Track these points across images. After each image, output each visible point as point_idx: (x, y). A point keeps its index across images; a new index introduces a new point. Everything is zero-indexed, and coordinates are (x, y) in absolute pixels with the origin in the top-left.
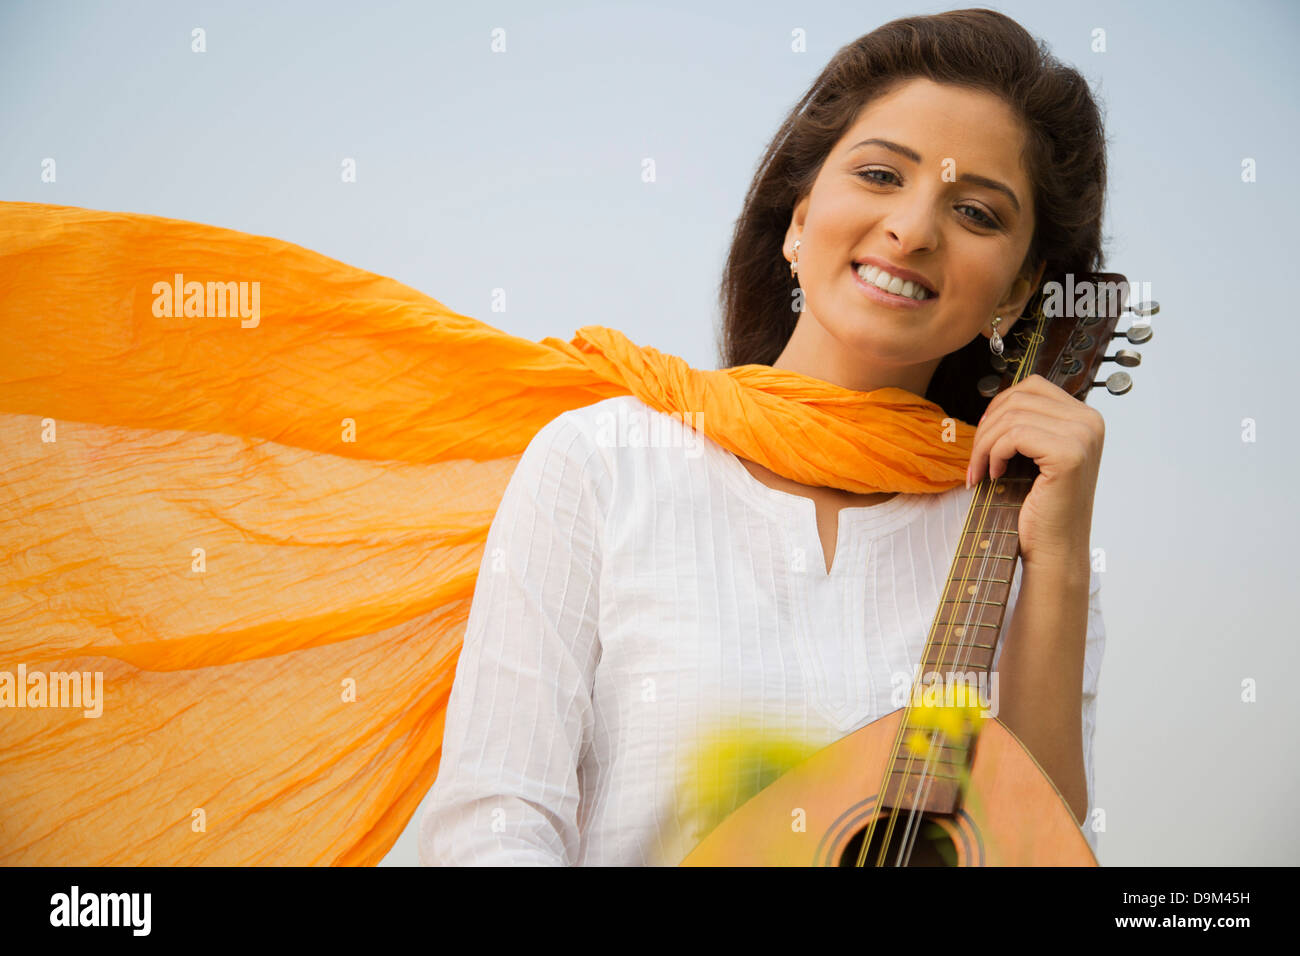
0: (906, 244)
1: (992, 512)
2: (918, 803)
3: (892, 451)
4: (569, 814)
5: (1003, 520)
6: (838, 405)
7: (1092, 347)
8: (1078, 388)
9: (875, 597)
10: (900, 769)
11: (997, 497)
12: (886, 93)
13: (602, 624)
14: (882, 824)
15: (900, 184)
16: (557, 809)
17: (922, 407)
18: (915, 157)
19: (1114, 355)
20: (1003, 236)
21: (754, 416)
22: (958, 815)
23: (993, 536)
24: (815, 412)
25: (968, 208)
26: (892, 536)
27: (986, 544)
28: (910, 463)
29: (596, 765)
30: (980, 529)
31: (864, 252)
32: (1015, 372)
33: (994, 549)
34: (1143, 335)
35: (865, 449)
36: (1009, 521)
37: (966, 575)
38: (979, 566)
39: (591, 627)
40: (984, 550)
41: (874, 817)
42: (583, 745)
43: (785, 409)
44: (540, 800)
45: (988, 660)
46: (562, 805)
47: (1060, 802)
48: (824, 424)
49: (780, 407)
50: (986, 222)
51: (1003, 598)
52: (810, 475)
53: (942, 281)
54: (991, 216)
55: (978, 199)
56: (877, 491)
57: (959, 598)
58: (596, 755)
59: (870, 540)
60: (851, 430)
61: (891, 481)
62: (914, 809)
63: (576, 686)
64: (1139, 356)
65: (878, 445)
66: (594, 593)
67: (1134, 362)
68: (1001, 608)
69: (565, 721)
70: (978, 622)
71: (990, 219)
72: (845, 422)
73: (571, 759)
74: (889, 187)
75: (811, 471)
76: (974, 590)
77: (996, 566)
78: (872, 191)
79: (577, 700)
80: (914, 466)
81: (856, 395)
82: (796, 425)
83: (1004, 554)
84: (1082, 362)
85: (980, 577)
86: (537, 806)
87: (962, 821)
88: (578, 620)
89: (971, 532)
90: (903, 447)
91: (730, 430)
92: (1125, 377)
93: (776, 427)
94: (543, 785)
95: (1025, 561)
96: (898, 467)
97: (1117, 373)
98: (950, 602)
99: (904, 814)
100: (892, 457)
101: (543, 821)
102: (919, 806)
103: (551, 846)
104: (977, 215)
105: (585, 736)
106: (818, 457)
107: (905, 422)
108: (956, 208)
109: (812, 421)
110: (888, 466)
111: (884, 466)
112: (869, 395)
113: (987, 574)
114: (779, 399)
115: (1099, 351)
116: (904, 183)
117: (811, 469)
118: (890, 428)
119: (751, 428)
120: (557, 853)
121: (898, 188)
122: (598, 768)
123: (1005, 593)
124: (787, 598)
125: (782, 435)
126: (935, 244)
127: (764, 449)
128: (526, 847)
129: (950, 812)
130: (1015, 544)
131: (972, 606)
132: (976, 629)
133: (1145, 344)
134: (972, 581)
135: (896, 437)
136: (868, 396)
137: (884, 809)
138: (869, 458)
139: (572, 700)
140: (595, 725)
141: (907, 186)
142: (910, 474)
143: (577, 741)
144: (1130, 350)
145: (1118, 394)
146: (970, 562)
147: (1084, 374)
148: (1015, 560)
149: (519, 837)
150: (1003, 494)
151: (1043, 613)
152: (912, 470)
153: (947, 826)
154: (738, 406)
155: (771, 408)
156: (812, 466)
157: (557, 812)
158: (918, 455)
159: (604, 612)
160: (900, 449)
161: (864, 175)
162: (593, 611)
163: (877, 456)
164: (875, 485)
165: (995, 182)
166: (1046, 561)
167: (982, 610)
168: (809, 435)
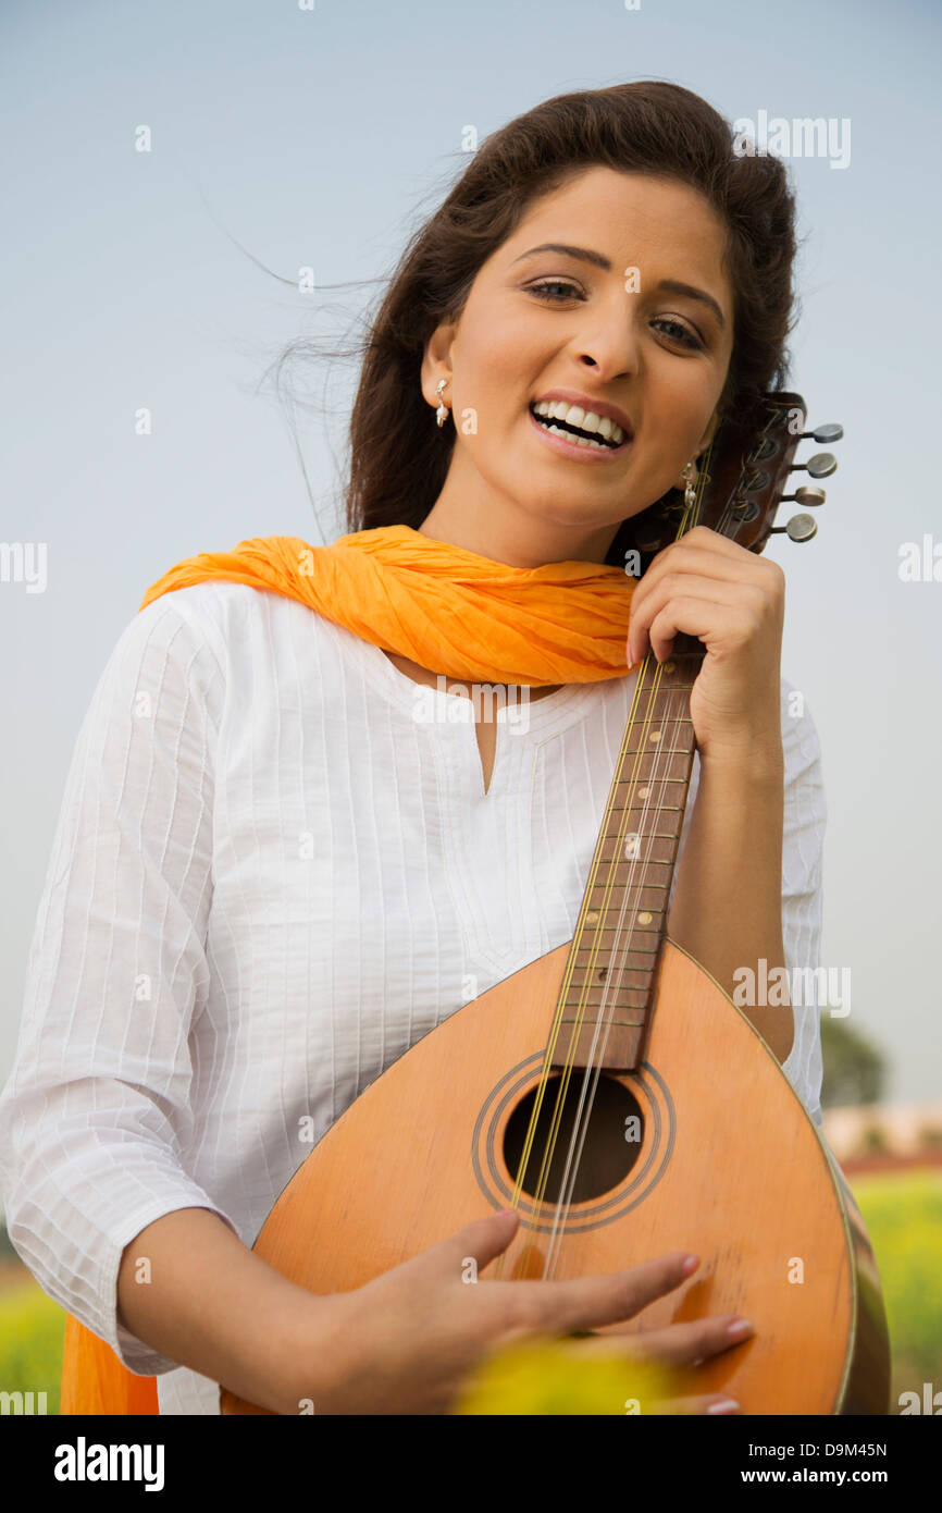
0: (607, 369)
1: (662, 697)
2: (594, 1059)
3: (566, 637)
4: (180, 1094)
5: (675, 706)
6: (498, 587)
7: (768, 485)
8: (753, 538)
9: (544, 815)
10: (570, 1019)
11: (667, 677)
12: (555, 188)
13: (216, 863)
14: (553, 1085)
15: (582, 297)
16: (164, 1090)
17: (601, 577)
18: (603, 263)
19: (793, 493)
20: (705, 358)
21: (399, 597)
22: (642, 1068)
23: (664, 725)
24: (471, 594)
25: (665, 323)
26: (562, 736)
27: (657, 737)
28: (589, 650)
29: (211, 1030)
30: (649, 719)
31: (547, 385)
32: (679, 521)
33: (667, 742)
34: (825, 468)
35: (532, 636)
36: (681, 708)
37: (635, 776)
38: (649, 763)
39: (203, 866)
40: (655, 744)
41: (544, 1077)
42: (197, 1005)
43: (433, 590)
44: (143, 1081)
45: (667, 878)
46: (171, 1084)
47: (760, 1046)
48: (482, 607)
49: (427, 588)
50: (686, 340)
51: (679, 802)
52: (466, 668)
53: (639, 420)
54: (694, 333)
55: (677, 312)
56: (549, 684)
57: (629, 803)
58: (212, 1019)
59: (537, 744)
60: (513, 613)
61: (565, 671)
62: (589, 1066)
63: (186, 938)
64: (823, 493)
65: (548, 630)
66: (207, 823)
67: (817, 501)
68: (679, 814)
69: (172, 981)
70: (653, 833)
71: (693, 337)
72: (506, 604)
73: (180, 1028)
74: (571, 302)
75: (467, 665)
76: (646, 793)
77: (670, 763)
78: (549, 308)
79: (188, 955)
80: (593, 653)
81: (518, 574)
82: (449, 610)
83: (678, 748)
84: (757, 506)
85: (653, 777)
86: (140, 1088)
87: (648, 1077)
88: (188, 857)
89: (638, 723)
90: (577, 632)
91: (370, 617)
92: (808, 520)
93: (425, 612)
94: (147, 1062)
95: (703, 755)
96: (574, 655)
97: (800, 516)
98: (618, 809)
99: (578, 1073)
100: (565, 644)
101: (149, 1105)
102: (595, 1061)
103: (158, 1134)
104: (675, 330)
105: (198, 994)
106: (475, 648)
107: (578, 599)
108: (652, 324)
109: (467, 604)
110: (561, 655)
111: (554, 656)
112: (533, 572)
113: (660, 773)
114: (426, 578)
115: (776, 489)
116: (589, 297)
117: (466, 662)
118: (562, 610)
119: (396, 614)
120: (166, 1141)
121: (581, 303)
122: (214, 1034)
123: (682, 796)
124: (438, 826)
125: (432, 621)
126: (636, 370)
127: (412, 638)
128: (128, 1140)
129: (632, 1066)
130: (690, 735)
131: (645, 813)
132: (651, 842)
133: (830, 477)
134: (643, 783)
135: (570, 620)
136: (532, 575)
137: (553, 1068)
138: (536, 646)
139: (180, 956)
140: (211, 983)
141: (592, 300)
142: (588, 662)
143: (189, 1003)
144: (812, 486)
145: (801, 541)
146: (640, 759)
147: (761, 520)
148: (693, 754)
149: (118, 1127)
150: (673, 674)
151: (725, 813)
152: (590, 657)
153: (629, 1082)
154: (378, 587)
155: (418, 589)
156: (466, 658)
157: (165, 1094)
158: (595, 638)
159: (219, 846)
160: (574, 634)
161: (537, 290)
162: (205, 845)
163: (548, 644)
164: (545, 679)
165: (697, 291)
166: (725, 751)
167: (656, 819)
168: (463, 620)
